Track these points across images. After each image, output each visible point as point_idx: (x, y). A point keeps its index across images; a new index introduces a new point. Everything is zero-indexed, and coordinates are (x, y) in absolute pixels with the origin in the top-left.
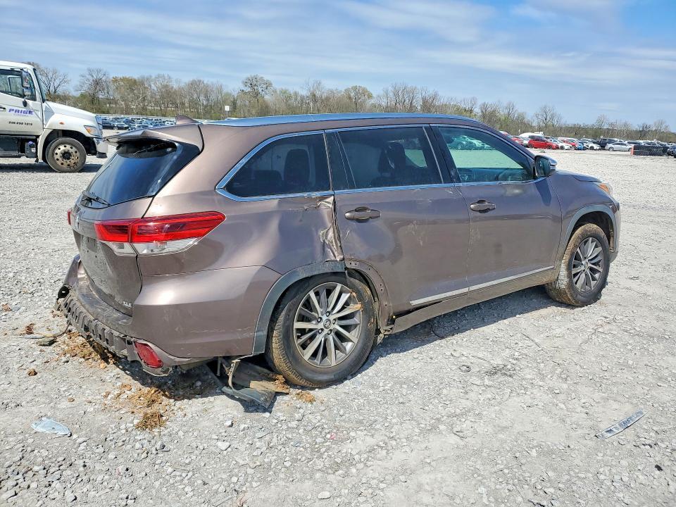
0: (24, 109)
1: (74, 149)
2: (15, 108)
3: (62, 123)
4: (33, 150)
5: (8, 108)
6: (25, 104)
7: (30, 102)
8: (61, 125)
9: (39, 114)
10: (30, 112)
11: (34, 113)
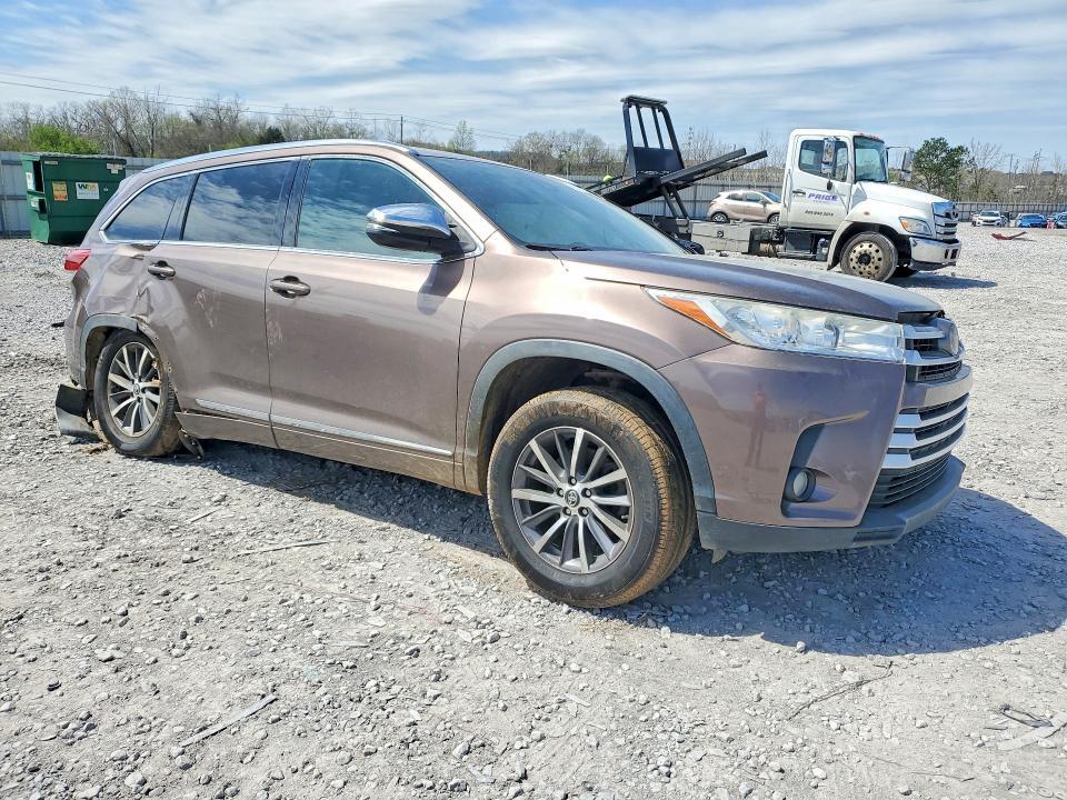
0: (826, 194)
1: (875, 247)
2: (816, 193)
3: (867, 214)
4: (824, 251)
5: (808, 192)
6: (830, 186)
7: (836, 184)
8: (866, 216)
9: (845, 199)
10: (834, 198)
11: (839, 199)
